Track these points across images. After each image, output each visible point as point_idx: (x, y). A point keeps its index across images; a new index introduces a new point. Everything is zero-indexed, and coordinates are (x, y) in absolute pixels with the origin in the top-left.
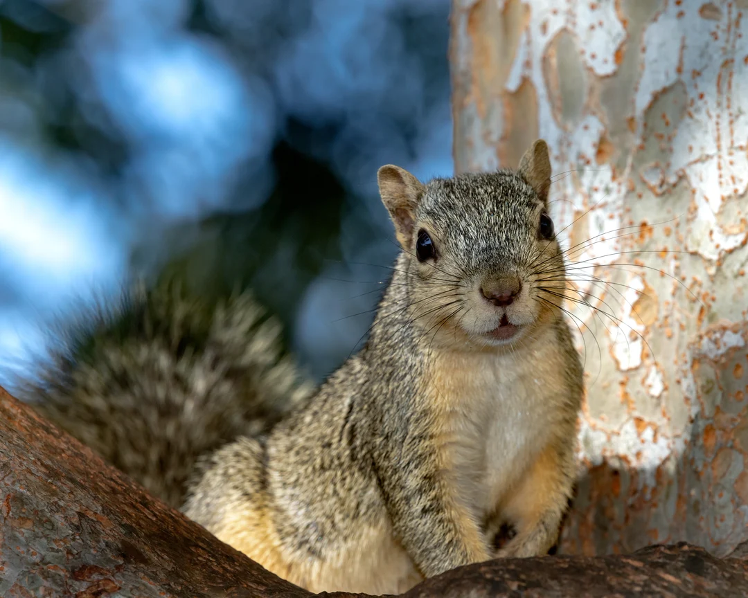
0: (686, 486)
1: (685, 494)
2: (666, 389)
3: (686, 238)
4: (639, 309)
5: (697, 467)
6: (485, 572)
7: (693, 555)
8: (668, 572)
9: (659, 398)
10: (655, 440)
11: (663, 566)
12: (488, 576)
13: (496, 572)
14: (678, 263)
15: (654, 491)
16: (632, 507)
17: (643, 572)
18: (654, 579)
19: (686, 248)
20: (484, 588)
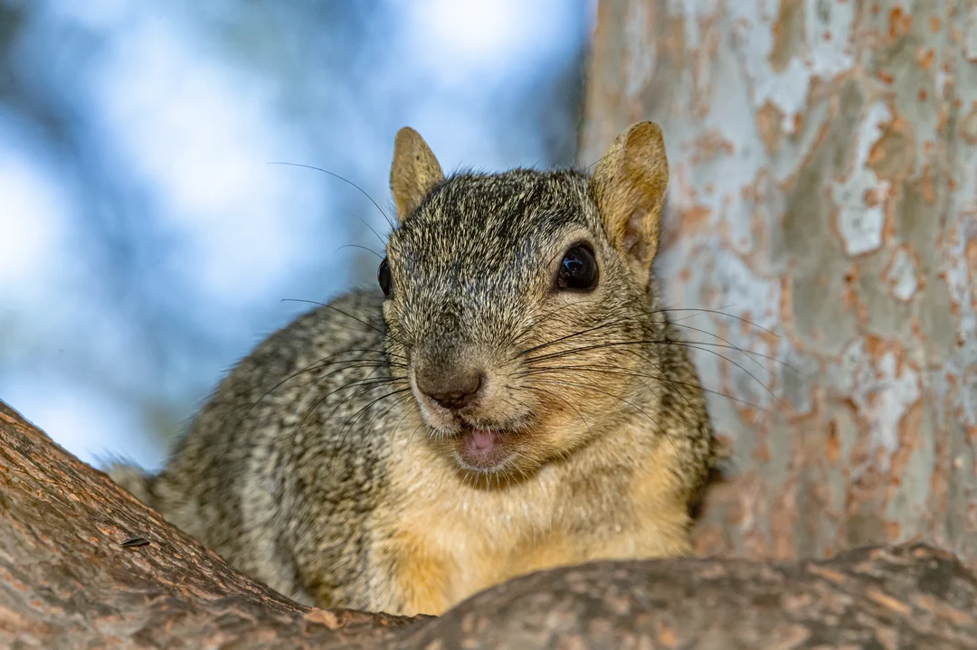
0: (947, 451)
1: (946, 465)
2: (920, 287)
3: (965, 34)
4: (881, 155)
5: (966, 420)
6: (576, 582)
7: (934, 565)
8: (888, 593)
9: (909, 302)
10: (898, 374)
11: (879, 582)
12: (581, 588)
13: (592, 582)
14: (950, 78)
15: (894, 456)
16: (859, 483)
17: (844, 591)
18: (862, 603)
19: (964, 53)
20: (571, 608)
